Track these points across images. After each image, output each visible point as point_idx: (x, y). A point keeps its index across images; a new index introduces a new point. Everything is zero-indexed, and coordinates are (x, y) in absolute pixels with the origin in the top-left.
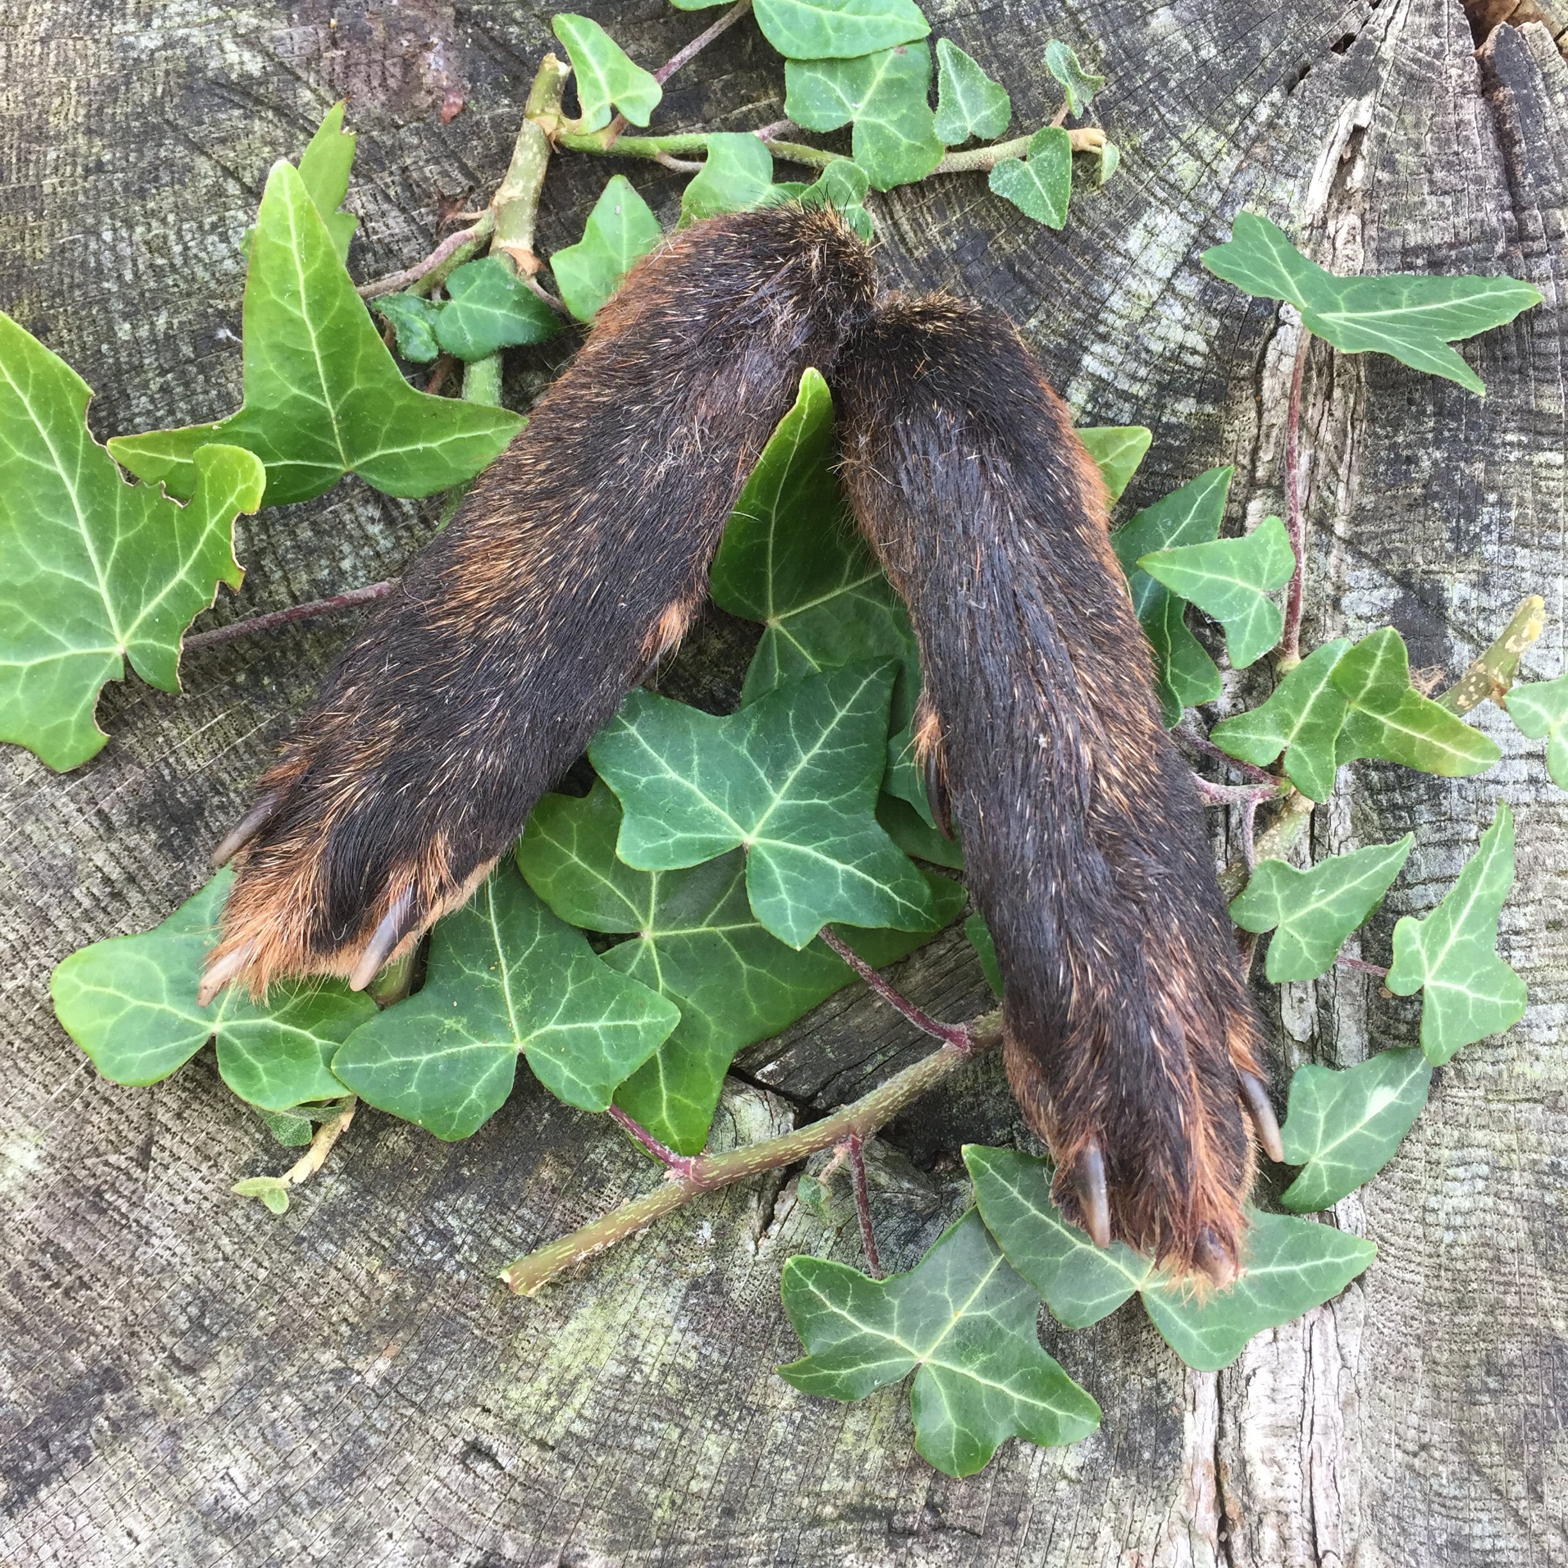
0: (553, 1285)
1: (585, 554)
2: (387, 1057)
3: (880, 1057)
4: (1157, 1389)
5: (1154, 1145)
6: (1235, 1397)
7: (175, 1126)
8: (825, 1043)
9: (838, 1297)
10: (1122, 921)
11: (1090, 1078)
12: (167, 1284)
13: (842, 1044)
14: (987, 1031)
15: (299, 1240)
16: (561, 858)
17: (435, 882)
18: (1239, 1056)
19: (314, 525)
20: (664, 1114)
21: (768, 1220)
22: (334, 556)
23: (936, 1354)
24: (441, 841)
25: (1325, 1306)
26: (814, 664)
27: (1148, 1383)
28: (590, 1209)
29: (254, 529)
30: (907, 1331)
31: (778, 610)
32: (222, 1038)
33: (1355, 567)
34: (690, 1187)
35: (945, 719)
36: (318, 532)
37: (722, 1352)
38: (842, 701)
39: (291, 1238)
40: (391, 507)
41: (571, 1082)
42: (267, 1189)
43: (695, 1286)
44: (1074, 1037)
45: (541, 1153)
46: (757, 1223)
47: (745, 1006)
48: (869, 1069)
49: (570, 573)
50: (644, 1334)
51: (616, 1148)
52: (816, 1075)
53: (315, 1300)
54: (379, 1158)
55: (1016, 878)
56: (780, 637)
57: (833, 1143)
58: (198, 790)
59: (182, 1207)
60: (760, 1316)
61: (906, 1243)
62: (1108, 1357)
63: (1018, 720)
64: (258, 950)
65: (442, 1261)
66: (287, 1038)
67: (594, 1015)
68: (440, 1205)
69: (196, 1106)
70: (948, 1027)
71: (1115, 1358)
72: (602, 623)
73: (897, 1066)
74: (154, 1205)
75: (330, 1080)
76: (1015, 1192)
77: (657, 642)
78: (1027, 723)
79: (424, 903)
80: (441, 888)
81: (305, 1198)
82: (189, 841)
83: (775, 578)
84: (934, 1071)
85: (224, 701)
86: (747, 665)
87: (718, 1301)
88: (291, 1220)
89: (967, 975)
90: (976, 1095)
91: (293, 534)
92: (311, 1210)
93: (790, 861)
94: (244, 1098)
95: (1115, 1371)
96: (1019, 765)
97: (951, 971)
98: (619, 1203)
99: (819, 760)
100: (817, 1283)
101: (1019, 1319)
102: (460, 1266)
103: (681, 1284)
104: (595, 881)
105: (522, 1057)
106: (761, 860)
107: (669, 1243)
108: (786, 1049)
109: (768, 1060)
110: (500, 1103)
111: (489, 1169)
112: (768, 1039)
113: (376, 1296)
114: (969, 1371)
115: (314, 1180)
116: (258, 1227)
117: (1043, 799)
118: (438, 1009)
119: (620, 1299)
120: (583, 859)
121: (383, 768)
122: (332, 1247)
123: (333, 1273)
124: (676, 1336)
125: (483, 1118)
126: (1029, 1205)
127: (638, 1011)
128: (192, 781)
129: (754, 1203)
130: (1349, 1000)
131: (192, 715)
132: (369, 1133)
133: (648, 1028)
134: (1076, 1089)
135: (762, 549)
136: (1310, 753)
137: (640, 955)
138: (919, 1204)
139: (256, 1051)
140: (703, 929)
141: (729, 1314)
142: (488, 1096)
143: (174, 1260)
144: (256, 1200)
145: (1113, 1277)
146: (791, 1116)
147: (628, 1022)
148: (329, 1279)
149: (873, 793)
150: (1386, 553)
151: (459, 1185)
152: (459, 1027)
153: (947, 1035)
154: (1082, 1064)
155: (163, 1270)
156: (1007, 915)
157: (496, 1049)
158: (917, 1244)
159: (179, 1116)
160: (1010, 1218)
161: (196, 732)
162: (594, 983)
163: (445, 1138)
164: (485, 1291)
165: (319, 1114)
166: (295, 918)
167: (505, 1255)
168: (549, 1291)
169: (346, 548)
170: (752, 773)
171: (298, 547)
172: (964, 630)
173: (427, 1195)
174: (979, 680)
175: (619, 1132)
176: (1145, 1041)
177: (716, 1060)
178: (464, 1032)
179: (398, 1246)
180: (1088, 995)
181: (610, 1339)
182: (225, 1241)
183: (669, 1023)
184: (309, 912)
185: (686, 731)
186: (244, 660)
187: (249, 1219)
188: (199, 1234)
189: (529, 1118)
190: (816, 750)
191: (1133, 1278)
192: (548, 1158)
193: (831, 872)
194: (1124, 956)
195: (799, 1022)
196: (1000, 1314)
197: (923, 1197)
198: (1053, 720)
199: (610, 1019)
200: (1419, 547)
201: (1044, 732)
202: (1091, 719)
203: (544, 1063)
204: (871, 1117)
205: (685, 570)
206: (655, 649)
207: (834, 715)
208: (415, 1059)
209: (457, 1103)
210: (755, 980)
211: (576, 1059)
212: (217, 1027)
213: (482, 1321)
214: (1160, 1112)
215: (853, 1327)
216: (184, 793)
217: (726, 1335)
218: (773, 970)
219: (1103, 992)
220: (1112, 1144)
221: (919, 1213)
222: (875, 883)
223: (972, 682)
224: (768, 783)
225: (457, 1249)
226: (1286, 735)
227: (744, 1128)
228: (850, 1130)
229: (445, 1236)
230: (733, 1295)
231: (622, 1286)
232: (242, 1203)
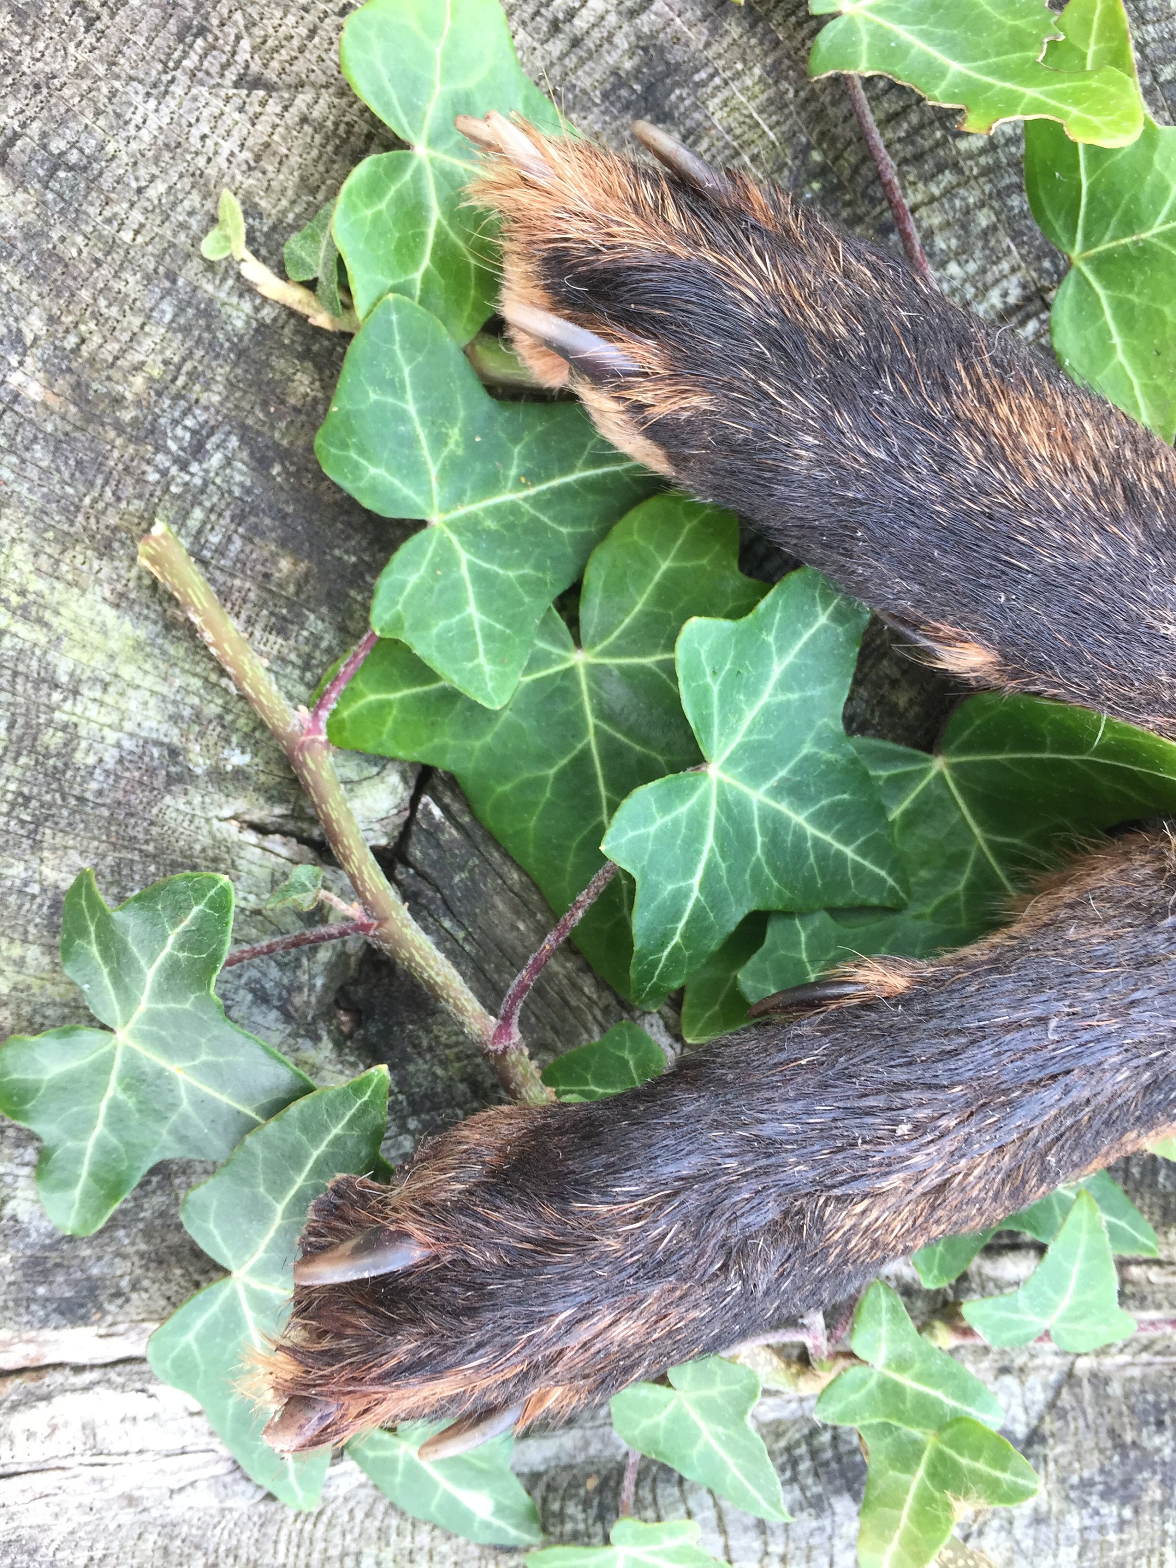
0: (155, 584)
1: (1066, 548)
2: (410, 360)
3: (461, 935)
4: (118, 1294)
5: (431, 1333)
6: (121, 1380)
7: (292, 117)
8: (471, 871)
9: (188, 942)
10: (701, 1256)
11: (504, 1240)
12: (102, 122)
13: (472, 892)
14: (515, 1066)
15: (172, 277)
16: (663, 548)
17: (646, 398)
18: (541, 1399)
19: (994, 228)
20: (372, 697)
21: (261, 829)
22: (962, 253)
23: (128, 1049)
24: (700, 401)
25: (235, 1462)
26: (895, 813)
27: (124, 1283)
28: (250, 622)
29: (983, 160)
30: (153, 1017)
31: (954, 767)
32: (410, 157)
33: (1045, 1386)
34: (291, 738)
35: (904, 1000)
36: (985, 234)
37: (100, 793)
38: (863, 851)
39: (174, 267)
40: (1020, 315)
41: (402, 586)
42: (229, 232)
43: (174, 752)
44: (550, 1212)
45: (309, 557)
46: (256, 816)
47: (506, 778)
48: (447, 924)
49: (1042, 530)
50: (109, 699)
51: (324, 644)
52: (433, 864)
53: (102, 302)
54: (280, 363)
55: (734, 1115)
56: (922, 773)
57: (365, 902)
58: (685, 115)
59: (196, 133)
60: (147, 832)
61: (252, 991)
62: (147, 1234)
63: (926, 1096)
64: (541, 182)
65: (168, 452)
66: (420, 237)
67: (485, 603)
68: (234, 442)
69: (318, 139)
70: (515, 1020)
71: (148, 1243)
72: (978, 574)
73: (455, 955)
74: (195, 99)
75: (374, 294)
76: (337, 1130)
77: (947, 641)
78: (921, 1105)
79: (619, 387)
80: (639, 408)
81: (223, 280)
82: (627, 107)
83: (996, 763)
84: (461, 1010)
85: (789, 138)
86: (883, 737)
87: (159, 782)
88: (195, 266)
89: (564, 1020)
90: (430, 1049)
91: (982, 205)
92: (210, 288)
93: (696, 823)
94: (344, 188)
95: (133, 1244)
96: (871, 1102)
97: (566, 1003)
98: (261, 654)
99: (800, 836)
100: (203, 918)
101: (182, 1139)
102: (164, 473)
103: (174, 736)
104: (640, 591)
105: (421, 524)
106: (693, 787)
107: (220, 717)
108: (459, 826)
109: (445, 808)
110: (367, 503)
111: (283, 496)
112: (469, 807)
113: (116, 375)
114: (113, 1089)
115: (246, 289)
116: (183, 226)
117: (834, 1138)
118: (470, 419)
119: (148, 666)
120: (665, 576)
121: (784, 320)
122: (168, 317)
123: (137, 321)
124: (112, 737)
125: (348, 485)
126: (323, 1148)
127: (497, 658)
128: (695, 107)
129: (279, 810)
130: (580, 1444)
131: (770, 101)
132: (308, 350)
133: (477, 672)
134: (487, 1223)
135: (1039, 747)
136: (870, 1394)
137: (556, 651)
138: (298, 1000)
139: (400, 199)
140: (591, 720)
141: (145, 796)
142: (373, 489)
143: (131, 128)
144: (214, 220)
145: (247, 1246)
146: (383, 842)
147: (481, 647)
148: (130, 317)
149: (775, 904)
150: (1062, 1415)
151: (261, 463)
152: (452, 445)
153: (506, 1020)
154: (520, 1227)
155: (118, 116)
156: (686, 1109)
157: (429, 492)
158: (253, 1003)
159: (304, 120)
160: (305, 1129)
161: (752, 108)
162: (520, 603)
163: (318, 441)
164: (138, 504)
165: (329, 285)
166: (586, 226)
167: (183, 525)
168: (147, 581)
169: (972, 267)
170: (782, 762)
171: (967, 211)
172: (1020, 1014)
173: (244, 427)
174: (964, 1040)
175: (344, 646)
176: (559, 1305)
177: (442, 750)
178: (446, 452)
179: (178, 397)
180: (605, 1226)
181: (98, 661)
182: (160, 187)
183: (487, 697)
184: (595, 243)
185: (823, 681)
186: (837, 158)
187: (191, 213)
188: (167, 156)
189: (348, 538)
190: (811, 830)
191: (247, 1267)
192: (303, 566)
193: (688, 872)
194: (660, 1264)
195: (492, 838)
196: (185, 1118)
197: (307, 1003)
198: (929, 1137)
199: (483, 627)
200: (1071, 1447)
201: (916, 1128)
202: (932, 1180)
203: (420, 550)
204: (400, 942)
205: (1040, 666)
206: (937, 640)
207: (847, 843)
208: (409, 394)
209: (362, 451)
210: (536, 785)
211: (431, 590)
212: (421, 151)
213: (100, 505)
214: (474, 1338)
215: (152, 959)
216: (681, 99)
217: (120, 795)
218: (550, 804)
219: (613, 1244)
220: (425, 1277)
221: (288, 1000)
222: (681, 925)
223: (959, 1032)
224: (773, 782)
225: (184, 467)
226: (888, 1366)
227: (364, 790)
228: (383, 920)
229: (198, 450)
230: (168, 799)
231: (163, 667)
232: (209, 205)
